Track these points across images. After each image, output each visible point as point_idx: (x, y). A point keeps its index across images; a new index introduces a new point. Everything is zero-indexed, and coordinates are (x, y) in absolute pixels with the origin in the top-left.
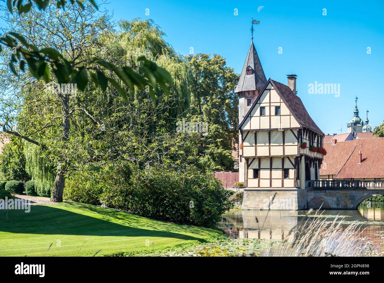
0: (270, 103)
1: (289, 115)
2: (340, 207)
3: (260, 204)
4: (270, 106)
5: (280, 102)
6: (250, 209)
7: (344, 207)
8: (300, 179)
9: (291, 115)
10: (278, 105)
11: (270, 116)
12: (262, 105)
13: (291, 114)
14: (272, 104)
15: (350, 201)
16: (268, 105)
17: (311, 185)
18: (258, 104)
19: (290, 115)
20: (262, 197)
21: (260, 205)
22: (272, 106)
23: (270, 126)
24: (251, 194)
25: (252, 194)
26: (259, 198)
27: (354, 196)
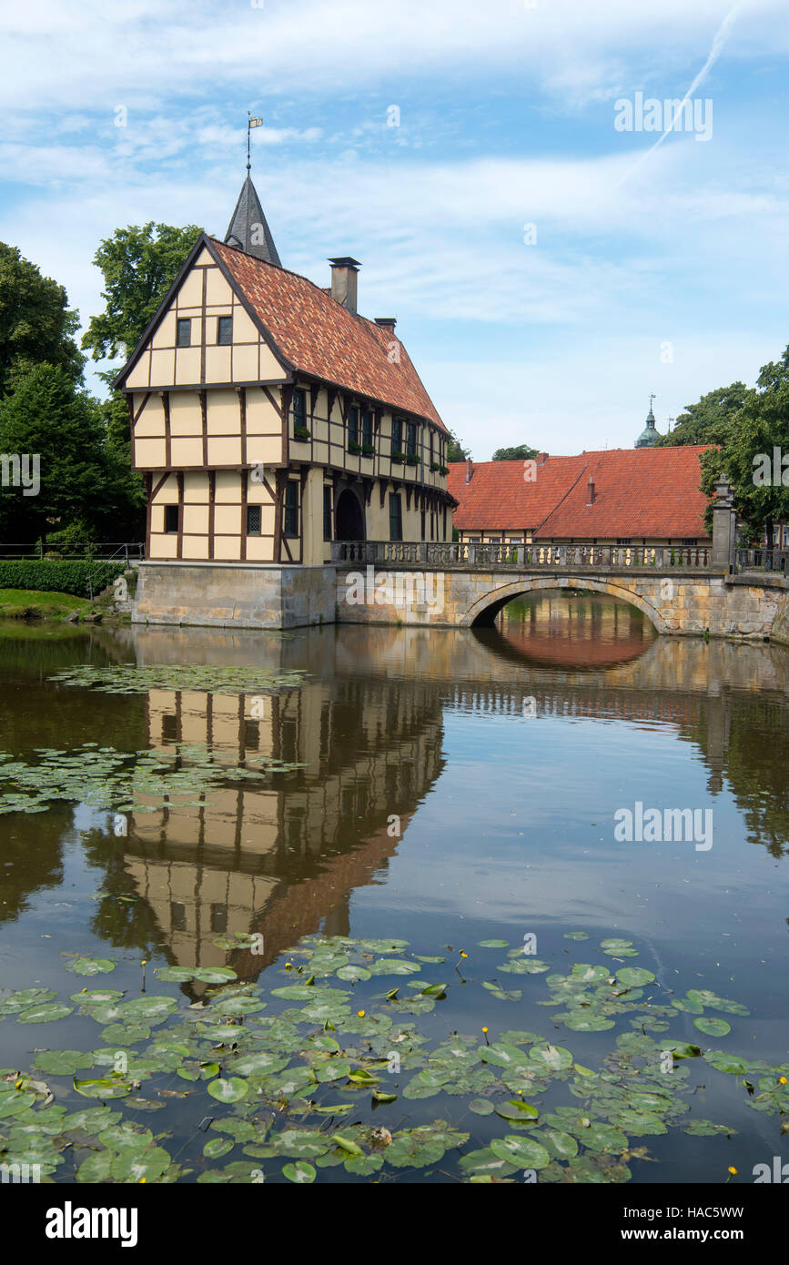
0: (204, 307)
1: (255, 344)
2: (427, 620)
3: (181, 608)
4: (204, 317)
5: (233, 305)
6: (152, 621)
7: (439, 620)
8: (301, 537)
9: (262, 343)
10: (227, 311)
11: (204, 346)
12: (182, 314)
13: (262, 340)
14: (209, 311)
15: (456, 604)
16: (199, 312)
17: (348, 555)
18: (173, 310)
19: (259, 343)
20: (184, 588)
21: (179, 610)
22: (209, 316)
23: (203, 377)
24: (156, 577)
25: (160, 577)
26: (178, 590)
27: (466, 590)
